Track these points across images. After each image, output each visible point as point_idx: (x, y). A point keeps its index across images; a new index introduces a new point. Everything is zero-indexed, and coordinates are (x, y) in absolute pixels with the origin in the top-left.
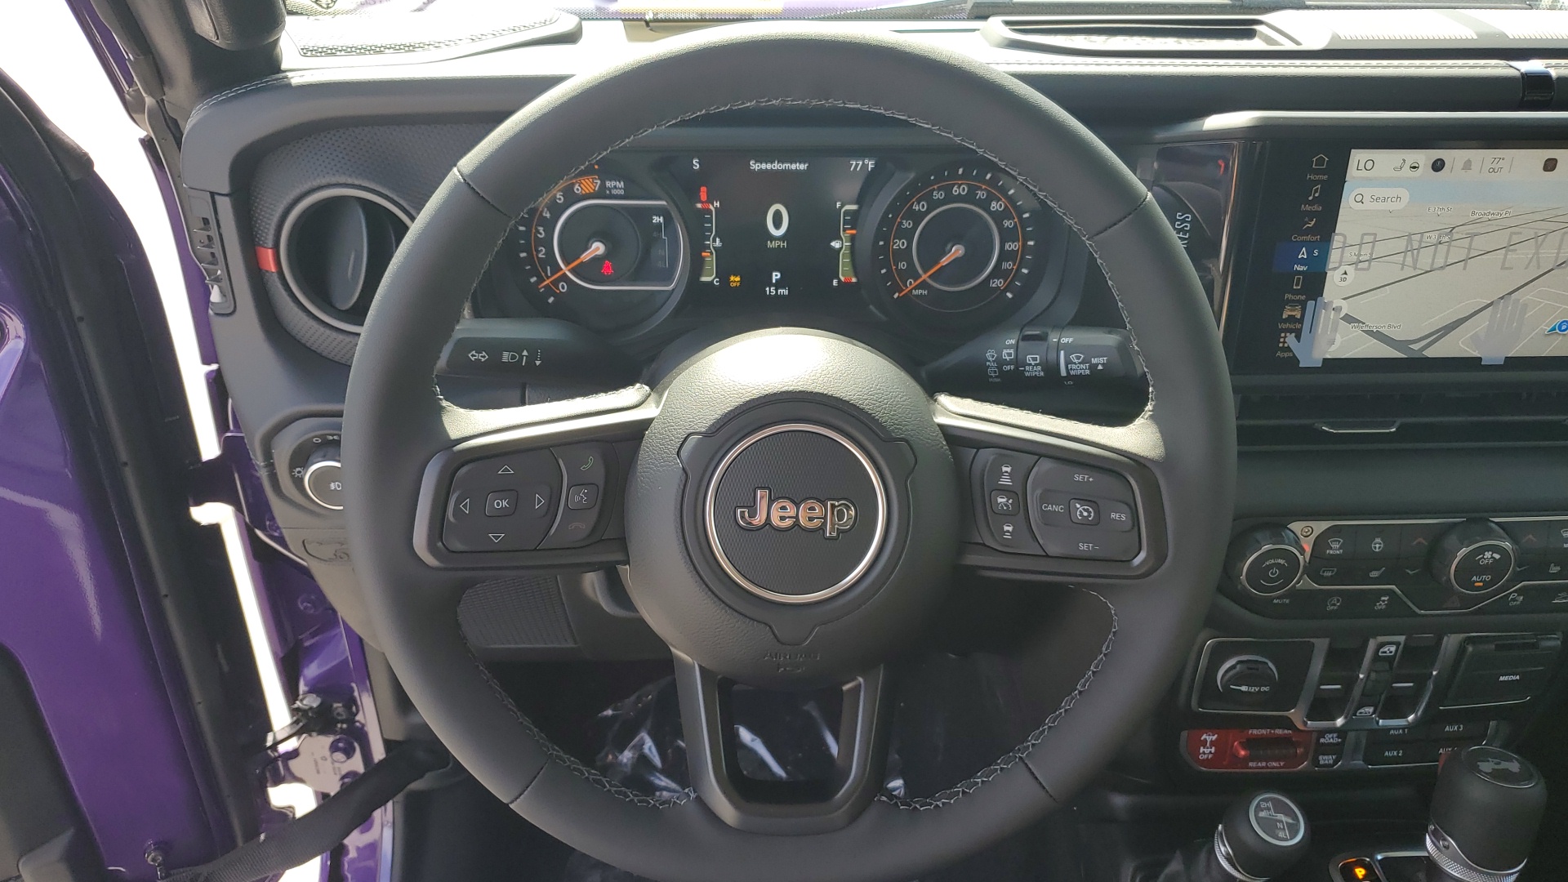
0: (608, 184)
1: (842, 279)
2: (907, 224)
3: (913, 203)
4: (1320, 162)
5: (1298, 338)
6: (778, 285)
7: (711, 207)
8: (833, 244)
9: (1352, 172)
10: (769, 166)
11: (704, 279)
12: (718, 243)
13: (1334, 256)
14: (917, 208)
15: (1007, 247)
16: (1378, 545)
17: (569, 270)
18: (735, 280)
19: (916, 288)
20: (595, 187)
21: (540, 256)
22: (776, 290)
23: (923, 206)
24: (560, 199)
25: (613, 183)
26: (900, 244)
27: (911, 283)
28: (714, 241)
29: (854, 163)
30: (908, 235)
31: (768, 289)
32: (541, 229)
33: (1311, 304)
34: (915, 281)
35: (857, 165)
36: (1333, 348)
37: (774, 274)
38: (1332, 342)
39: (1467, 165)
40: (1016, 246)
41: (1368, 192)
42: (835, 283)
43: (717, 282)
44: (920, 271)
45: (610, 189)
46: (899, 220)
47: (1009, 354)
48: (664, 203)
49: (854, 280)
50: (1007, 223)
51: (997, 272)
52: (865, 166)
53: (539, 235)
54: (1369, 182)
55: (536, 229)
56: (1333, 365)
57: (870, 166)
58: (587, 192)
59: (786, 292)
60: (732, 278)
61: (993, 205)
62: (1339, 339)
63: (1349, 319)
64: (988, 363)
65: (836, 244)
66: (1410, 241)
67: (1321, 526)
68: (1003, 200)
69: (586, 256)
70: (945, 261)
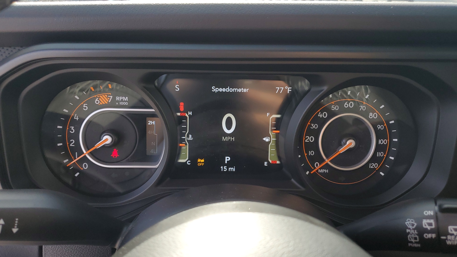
0: (117, 98)
1: (270, 161)
2: (314, 126)
3: (319, 112)
6: (229, 165)
7: (187, 115)
8: (264, 139)
10: (224, 90)
11: (181, 161)
12: (190, 138)
14: (321, 116)
15: (380, 142)
17: (88, 154)
18: (201, 161)
19: (320, 169)
20: (109, 100)
21: (71, 145)
22: (228, 168)
23: (325, 115)
24: (85, 108)
25: (121, 98)
26: (310, 139)
27: (317, 165)
28: (188, 136)
29: (279, 88)
30: (315, 133)
31: (222, 167)
32: (72, 128)
34: (320, 164)
35: (280, 90)
37: (226, 157)
40: (385, 142)
42: (266, 164)
43: (189, 163)
44: (324, 157)
45: (118, 101)
46: (309, 123)
47: (430, 224)
48: (153, 110)
49: (278, 162)
50: (379, 127)
51: (374, 159)
52: (285, 90)
53: (71, 132)
55: (69, 127)
57: (289, 90)
58: (104, 103)
59: (234, 170)
60: (199, 160)
61: (370, 115)
64: (408, 231)
65: (266, 139)
68: (377, 112)
69: (99, 145)
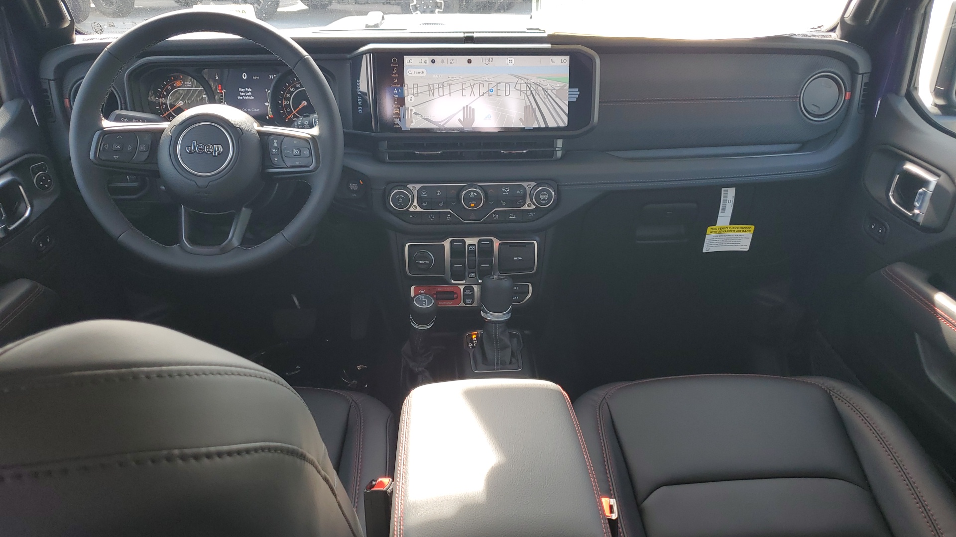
0: (186, 83)
1: (270, 116)
2: (288, 96)
3: (290, 88)
4: (394, 60)
5: (400, 120)
7: (223, 91)
9: (405, 63)
13: (406, 92)
16: (439, 193)
19: (293, 117)
20: (181, 84)
23: (293, 89)
26: (286, 102)
30: (289, 99)
33: (401, 108)
34: (291, 114)
36: (412, 124)
38: (412, 122)
39: (443, 62)
41: (412, 70)
46: (285, 94)
54: (412, 67)
56: (413, 130)
62: (414, 121)
63: (415, 113)
66: (429, 87)
67: (418, 186)
70: (301, 107)
